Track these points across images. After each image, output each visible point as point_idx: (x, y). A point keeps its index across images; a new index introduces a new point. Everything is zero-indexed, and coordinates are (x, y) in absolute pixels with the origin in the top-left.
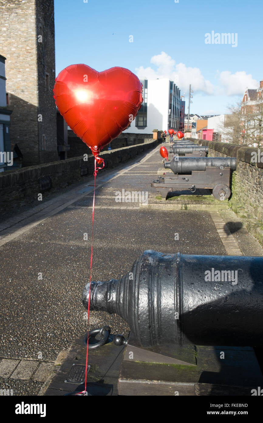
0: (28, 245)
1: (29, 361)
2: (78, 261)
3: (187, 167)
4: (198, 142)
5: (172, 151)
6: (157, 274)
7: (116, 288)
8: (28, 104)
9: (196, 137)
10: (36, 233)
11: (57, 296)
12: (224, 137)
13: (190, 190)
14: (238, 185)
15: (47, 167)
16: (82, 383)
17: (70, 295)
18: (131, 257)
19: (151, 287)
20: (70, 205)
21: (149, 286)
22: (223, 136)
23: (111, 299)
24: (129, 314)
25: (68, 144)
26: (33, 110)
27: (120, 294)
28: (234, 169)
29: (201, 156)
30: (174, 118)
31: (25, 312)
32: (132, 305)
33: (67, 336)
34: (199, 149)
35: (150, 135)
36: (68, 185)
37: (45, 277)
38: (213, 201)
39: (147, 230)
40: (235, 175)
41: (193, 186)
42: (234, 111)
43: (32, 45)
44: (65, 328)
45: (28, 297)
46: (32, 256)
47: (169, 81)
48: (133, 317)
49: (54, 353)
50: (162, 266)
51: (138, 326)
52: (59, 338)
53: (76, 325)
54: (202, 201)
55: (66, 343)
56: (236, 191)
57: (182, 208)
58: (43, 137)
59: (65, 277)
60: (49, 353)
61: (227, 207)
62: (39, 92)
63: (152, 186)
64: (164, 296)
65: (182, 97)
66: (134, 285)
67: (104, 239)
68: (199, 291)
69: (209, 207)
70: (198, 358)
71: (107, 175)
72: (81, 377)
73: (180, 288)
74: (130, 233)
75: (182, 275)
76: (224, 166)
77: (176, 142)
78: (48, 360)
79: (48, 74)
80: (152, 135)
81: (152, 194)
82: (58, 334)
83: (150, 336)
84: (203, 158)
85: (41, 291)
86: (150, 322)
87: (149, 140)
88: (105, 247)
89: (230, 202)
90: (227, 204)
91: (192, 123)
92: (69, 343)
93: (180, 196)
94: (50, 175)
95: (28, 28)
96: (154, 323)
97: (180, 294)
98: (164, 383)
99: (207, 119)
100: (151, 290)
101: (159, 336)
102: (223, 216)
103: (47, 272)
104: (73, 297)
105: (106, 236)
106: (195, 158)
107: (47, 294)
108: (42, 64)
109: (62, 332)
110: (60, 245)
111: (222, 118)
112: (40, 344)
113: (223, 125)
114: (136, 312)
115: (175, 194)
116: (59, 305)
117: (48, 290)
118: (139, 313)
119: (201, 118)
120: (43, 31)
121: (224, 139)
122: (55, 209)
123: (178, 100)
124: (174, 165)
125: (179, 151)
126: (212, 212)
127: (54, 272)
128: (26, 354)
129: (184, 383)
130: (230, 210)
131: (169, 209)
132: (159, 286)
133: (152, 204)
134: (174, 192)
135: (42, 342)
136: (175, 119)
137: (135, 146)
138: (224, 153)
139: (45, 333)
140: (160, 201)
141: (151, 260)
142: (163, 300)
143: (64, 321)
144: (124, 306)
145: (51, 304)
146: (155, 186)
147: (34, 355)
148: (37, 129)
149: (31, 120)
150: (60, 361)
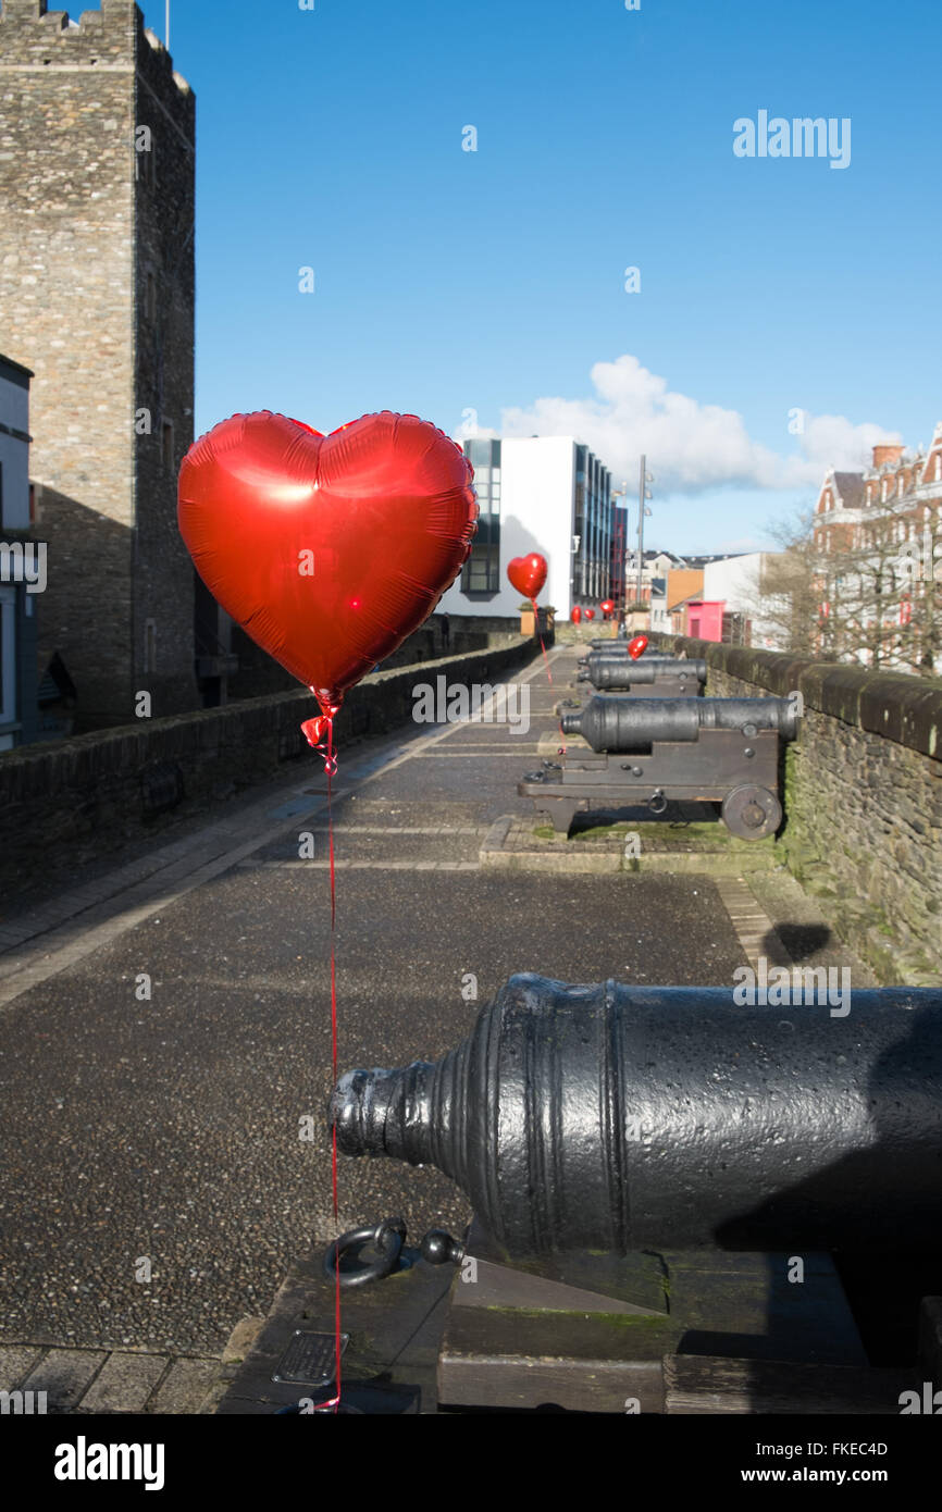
0: (111, 990)
1: (137, 1353)
2: (281, 1040)
3: (638, 730)
4: (671, 645)
5: (587, 675)
6: (549, 1039)
7: (431, 1086)
8: (102, 518)
9: (666, 626)
10: (135, 950)
11: (216, 1152)
12: (762, 627)
13: (648, 807)
14: (804, 790)
15: (170, 732)
16: (326, 1383)
17: (259, 1150)
18: (456, 1025)
19: (533, 1075)
20: (248, 857)
21: (527, 1073)
22: (756, 626)
23: (416, 1120)
24: (468, 1160)
25: (233, 651)
26: (116, 539)
27: (441, 1102)
28: (791, 735)
29: (684, 691)
30: (591, 564)
31: (116, 1205)
32: (478, 1131)
33: (254, 1278)
34: (676, 670)
35: (509, 620)
36: (236, 792)
37: (173, 1093)
38: (723, 841)
39: (506, 938)
40: (795, 755)
41: (657, 790)
42: (791, 544)
43: (119, 329)
44: (247, 1253)
45: (121, 1157)
46: (128, 1024)
47: (574, 443)
48: (482, 1166)
49: (216, 1330)
50: (563, 1016)
51: (496, 1190)
52: (229, 1285)
53: (282, 1244)
54: (688, 842)
55: (253, 1298)
56: (798, 807)
57: (621, 864)
58: (146, 630)
59: (240, 1092)
60: (200, 1331)
61: (772, 861)
62: (138, 482)
63: (521, 791)
64: (572, 1102)
65: (617, 495)
66: (483, 1070)
67: (363, 967)
68: (669, 1085)
69: (712, 862)
70: (672, 1295)
71: (364, 756)
72: (323, 1367)
73: (615, 1079)
74: (449, 950)
75: (621, 1041)
76: (759, 725)
77: (597, 643)
78: (197, 1350)
79: (171, 422)
80: (518, 620)
81: (519, 820)
82: (225, 1272)
83: (532, 1221)
84: (689, 700)
85: (164, 1139)
86: (533, 1177)
87: (507, 637)
88: (367, 994)
89: (779, 844)
90: (772, 851)
91: (653, 580)
92: (262, 1298)
93: (614, 826)
94: (177, 756)
95: (108, 276)
96: (543, 1181)
97: (616, 1097)
98: (573, 1363)
99: (702, 568)
100: (534, 1081)
101: (558, 1221)
102: (757, 892)
103: (179, 1076)
104: (270, 1157)
105: (370, 958)
106: (661, 701)
107: (184, 1146)
108: (150, 389)
109: (239, 1266)
110: (218, 988)
111: (753, 565)
112: (170, 1301)
113: (756, 589)
114: (491, 1151)
115: (597, 820)
116: (226, 1182)
117: (185, 1133)
118: (500, 1151)
119: (683, 563)
120: (158, 287)
121: (759, 634)
122: (195, 871)
123: (602, 504)
124: (592, 721)
125: (610, 676)
126: (723, 877)
127: (203, 1076)
128: (127, 1335)
129: (632, 1362)
130: (782, 872)
131: (578, 871)
132: (556, 1074)
133: (522, 854)
134: (594, 812)
135: (176, 1298)
136: (594, 568)
137: (462, 657)
138: (758, 682)
139: (185, 1268)
140: (550, 843)
141: (530, 1000)
142: (569, 1112)
143: (243, 1231)
144: (453, 1137)
145: (199, 1179)
146: (530, 792)
147: (152, 1336)
148: (128, 602)
149: (110, 573)
150: (240, 1349)
